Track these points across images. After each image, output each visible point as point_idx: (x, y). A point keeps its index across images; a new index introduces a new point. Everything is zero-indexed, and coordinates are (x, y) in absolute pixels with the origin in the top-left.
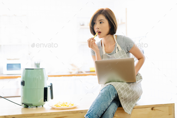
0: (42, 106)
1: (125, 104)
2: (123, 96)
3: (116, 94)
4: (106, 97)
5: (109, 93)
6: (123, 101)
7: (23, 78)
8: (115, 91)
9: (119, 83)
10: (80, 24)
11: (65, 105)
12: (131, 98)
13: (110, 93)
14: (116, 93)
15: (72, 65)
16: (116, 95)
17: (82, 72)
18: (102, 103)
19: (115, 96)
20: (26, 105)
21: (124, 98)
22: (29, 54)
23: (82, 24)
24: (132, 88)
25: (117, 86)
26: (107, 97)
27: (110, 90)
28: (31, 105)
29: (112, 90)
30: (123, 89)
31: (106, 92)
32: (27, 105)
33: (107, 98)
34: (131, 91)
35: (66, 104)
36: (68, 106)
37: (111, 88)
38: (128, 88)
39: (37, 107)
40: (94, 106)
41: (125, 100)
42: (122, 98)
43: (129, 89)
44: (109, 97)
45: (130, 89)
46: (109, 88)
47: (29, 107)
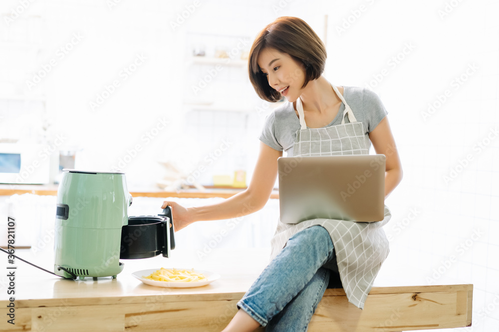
0: (114, 278)
1: (349, 280)
2: (346, 259)
3: (329, 253)
4: (304, 258)
5: (314, 248)
6: (345, 273)
7: (64, 198)
8: (329, 244)
9: (340, 222)
10: (194, 51)
11: (182, 278)
12: (364, 265)
13: (317, 248)
14: (331, 250)
15: (166, 165)
16: (331, 255)
17: (192, 187)
18: (291, 274)
19: (326, 258)
20: (69, 272)
21: (349, 264)
22: (45, 129)
23: (198, 52)
24: (368, 238)
25: (335, 231)
26: (308, 257)
27: (316, 239)
28: (86, 273)
29: (323, 240)
30: (347, 238)
31: (305, 245)
32: (72, 274)
33: (308, 261)
34: (366, 246)
35: (182, 275)
36: (189, 280)
37: (319, 234)
38: (360, 237)
39: (95, 279)
40: (268, 278)
41: (352, 269)
42: (345, 264)
43: (361, 241)
44: (312, 258)
45: (365, 240)
46: (315, 234)
47: (78, 278)
